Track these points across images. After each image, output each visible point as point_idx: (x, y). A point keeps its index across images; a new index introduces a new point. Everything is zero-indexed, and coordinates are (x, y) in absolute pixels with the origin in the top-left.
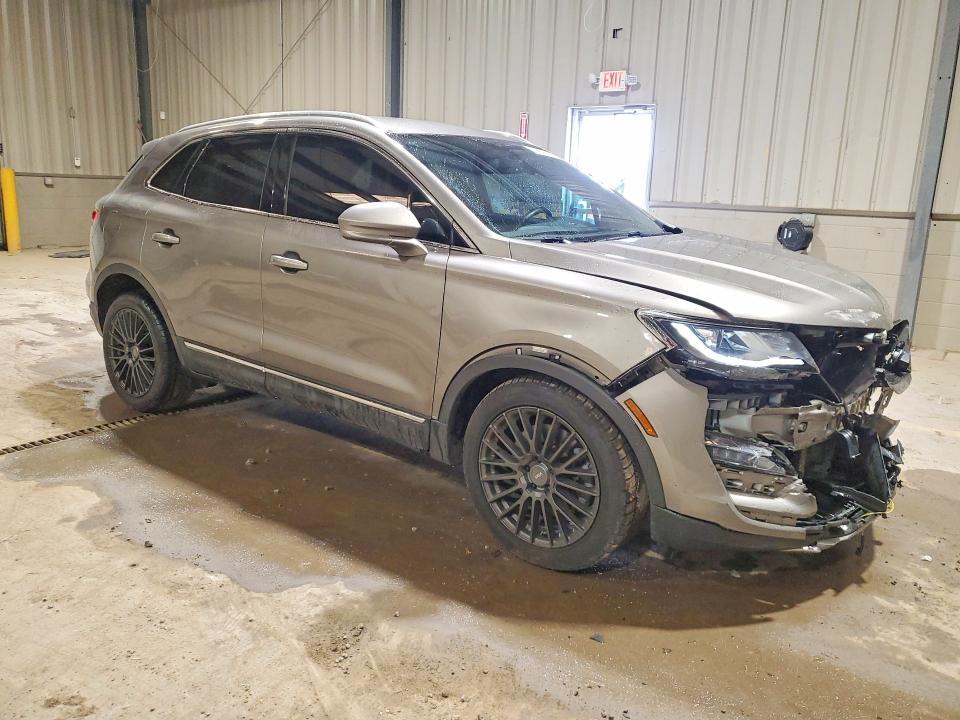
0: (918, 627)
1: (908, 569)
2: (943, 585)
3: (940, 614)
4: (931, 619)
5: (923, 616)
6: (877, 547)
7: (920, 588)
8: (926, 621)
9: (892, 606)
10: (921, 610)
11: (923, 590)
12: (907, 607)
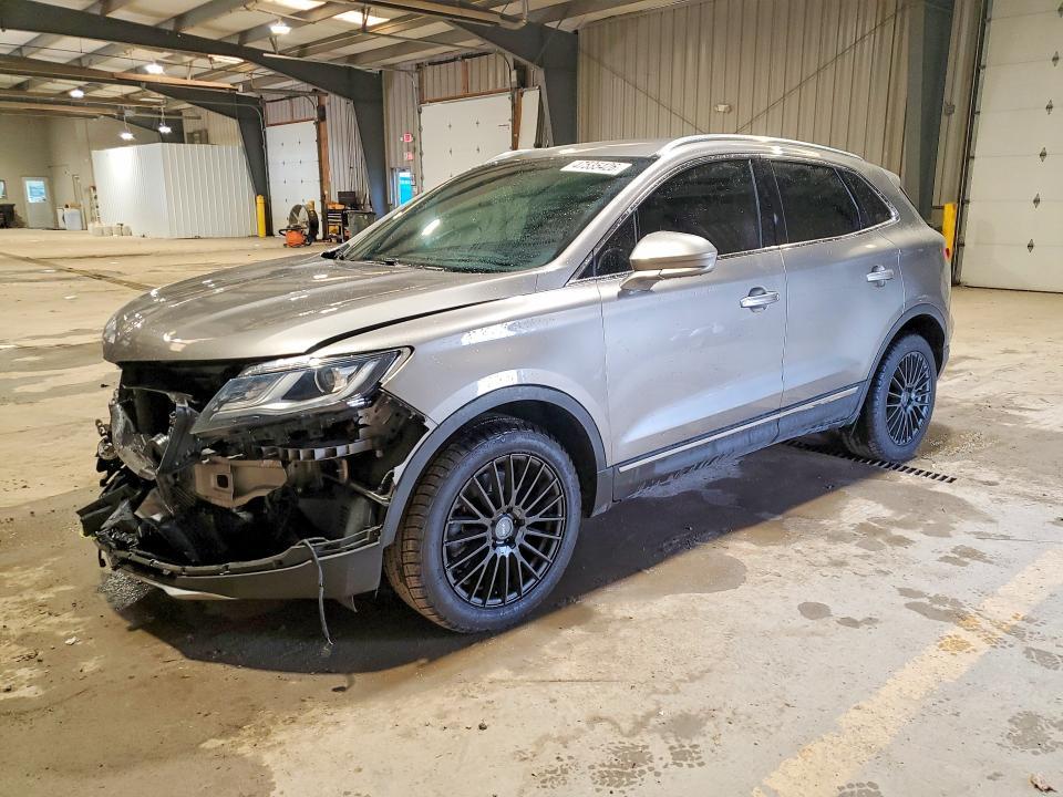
0: (25, 589)
1: (80, 623)
2: (36, 630)
3: (15, 606)
4: (19, 599)
5: (26, 597)
6: (128, 624)
7: (50, 614)
8: (21, 596)
9: (55, 589)
10: (32, 600)
11: (47, 614)
12: (46, 596)
